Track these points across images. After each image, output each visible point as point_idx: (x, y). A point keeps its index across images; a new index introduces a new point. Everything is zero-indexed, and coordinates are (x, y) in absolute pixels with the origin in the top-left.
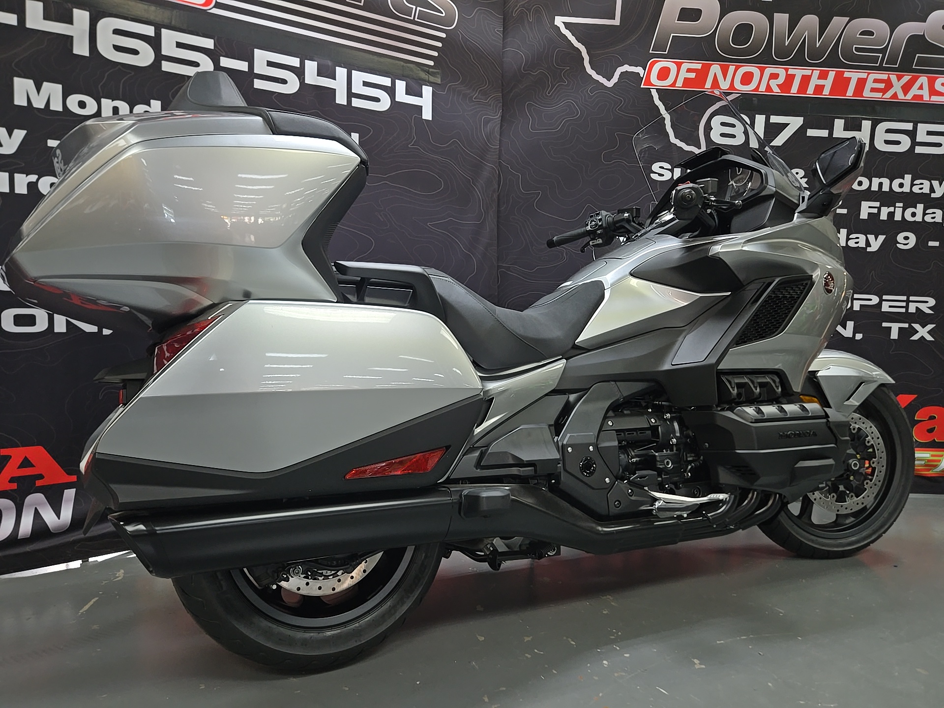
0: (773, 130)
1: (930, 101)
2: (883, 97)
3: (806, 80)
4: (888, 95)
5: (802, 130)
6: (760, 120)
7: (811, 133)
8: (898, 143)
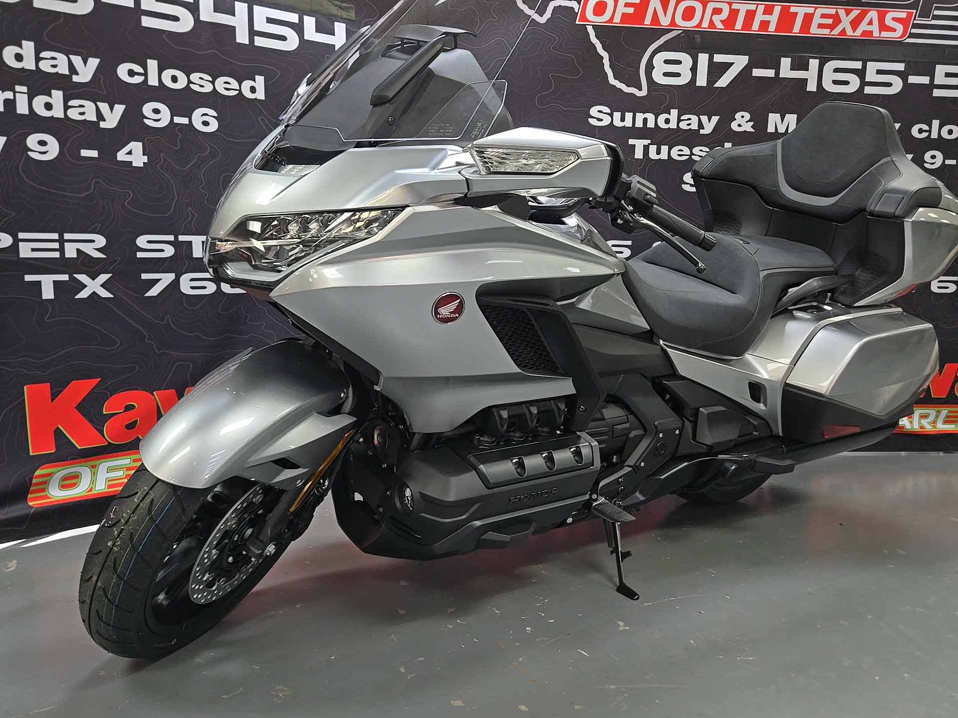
0: (716, 70)
1: (880, 37)
2: (831, 34)
3: (750, 15)
4: (836, 31)
5: (747, 70)
6: (703, 58)
7: (757, 72)
8: (846, 83)
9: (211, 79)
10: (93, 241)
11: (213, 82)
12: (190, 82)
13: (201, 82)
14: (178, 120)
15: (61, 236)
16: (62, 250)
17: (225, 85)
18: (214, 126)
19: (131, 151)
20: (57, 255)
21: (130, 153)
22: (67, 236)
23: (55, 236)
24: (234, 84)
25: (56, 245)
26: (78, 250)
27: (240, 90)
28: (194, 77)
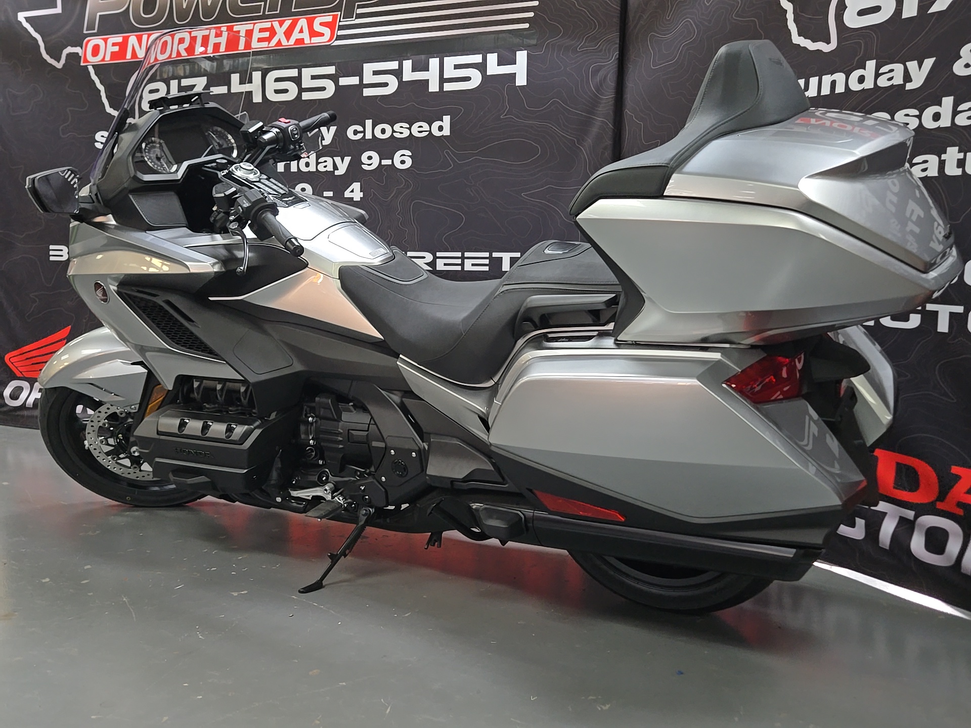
9: (408, 126)
11: (410, 129)
12: (394, 131)
13: (402, 130)
14: (384, 162)
17: (419, 129)
18: (409, 163)
19: (353, 190)
21: (352, 191)
24: (426, 126)
27: (430, 131)
28: (397, 127)
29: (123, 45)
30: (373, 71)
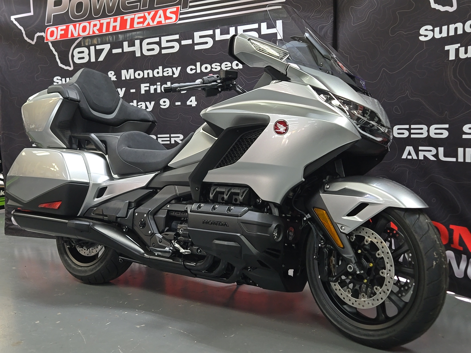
10: (179, 137)
13: (216, 67)
15: (170, 135)
16: (170, 141)
19: (191, 100)
20: (169, 142)
22: (172, 135)
23: (168, 136)
25: (169, 139)
26: (175, 140)
29: (66, 30)
30: (199, 36)
